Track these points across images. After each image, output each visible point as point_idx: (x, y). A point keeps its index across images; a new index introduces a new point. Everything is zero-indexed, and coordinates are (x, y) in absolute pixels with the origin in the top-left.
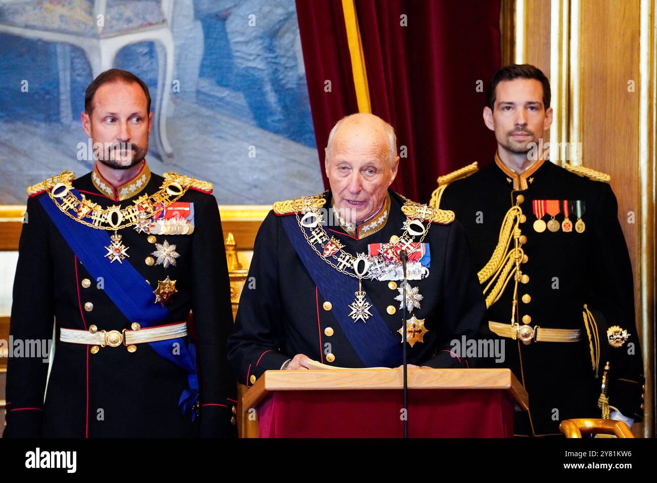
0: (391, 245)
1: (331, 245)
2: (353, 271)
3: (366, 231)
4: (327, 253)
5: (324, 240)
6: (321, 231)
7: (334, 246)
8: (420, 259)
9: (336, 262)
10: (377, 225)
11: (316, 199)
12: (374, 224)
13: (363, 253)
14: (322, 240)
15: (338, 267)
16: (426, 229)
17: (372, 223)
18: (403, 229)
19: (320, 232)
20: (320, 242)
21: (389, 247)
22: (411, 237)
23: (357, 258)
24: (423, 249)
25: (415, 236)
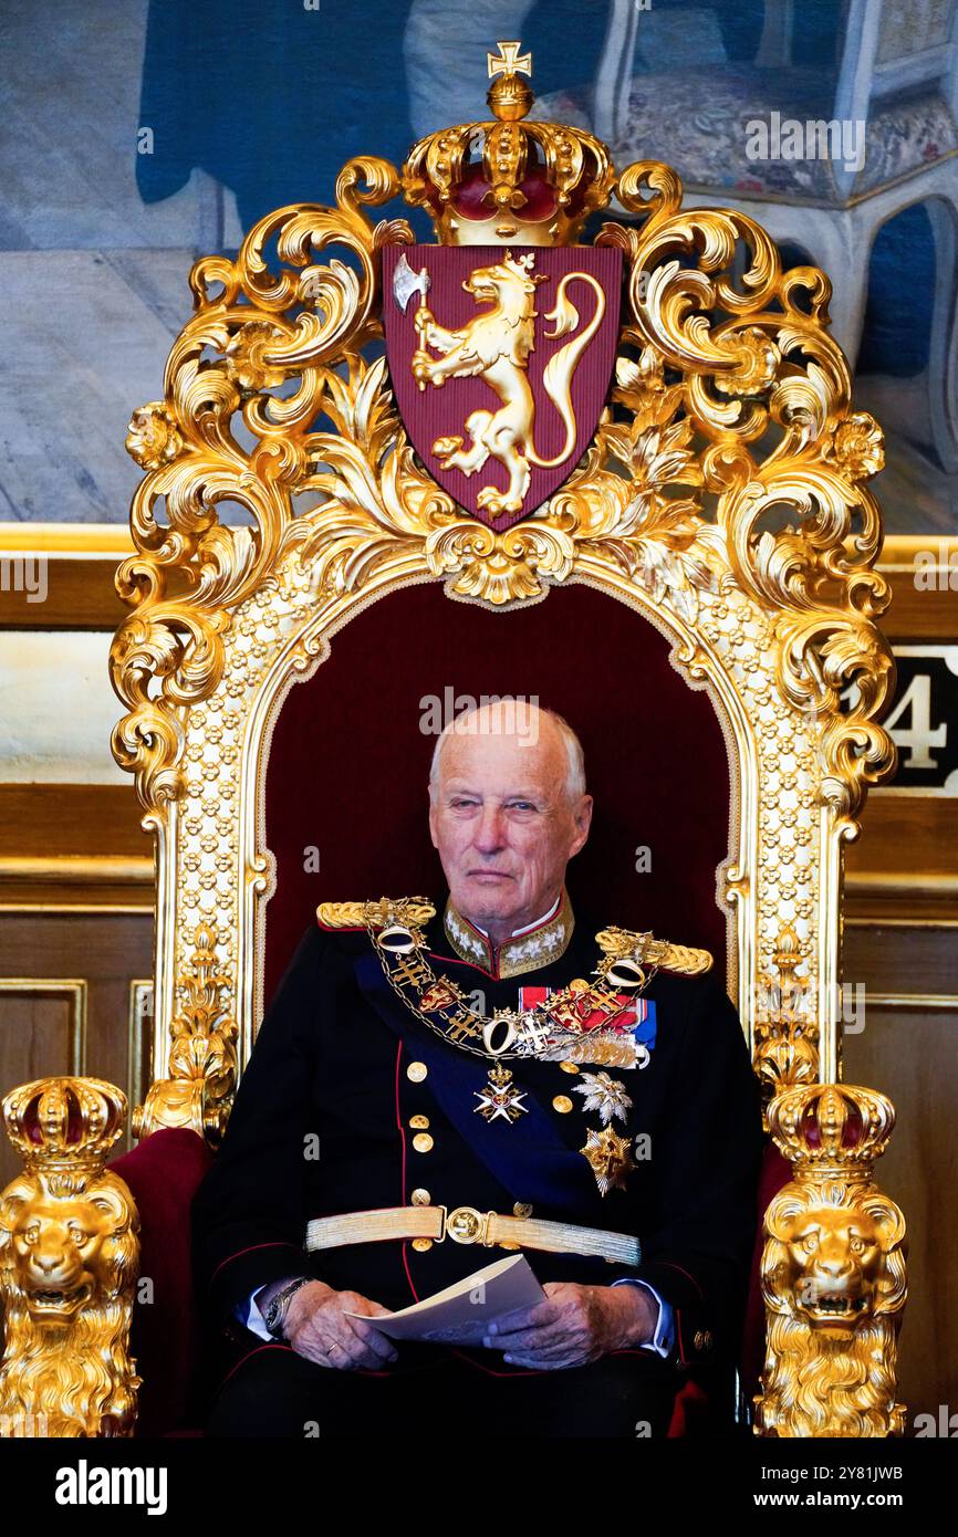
0: (569, 997)
1: (438, 990)
2: (481, 1045)
3: (516, 962)
4: (427, 1005)
5: (424, 982)
6: (419, 963)
7: (445, 994)
8: (635, 1026)
9: (445, 1025)
10: (539, 951)
11: (414, 906)
12: (532, 947)
13: (508, 1009)
14: (421, 980)
15: (449, 1034)
16: (646, 976)
17: (530, 943)
18: (596, 972)
19: (417, 964)
20: (415, 983)
21: (562, 1000)
22: (613, 988)
23: (493, 1017)
24: (640, 1009)
25: (622, 988)
